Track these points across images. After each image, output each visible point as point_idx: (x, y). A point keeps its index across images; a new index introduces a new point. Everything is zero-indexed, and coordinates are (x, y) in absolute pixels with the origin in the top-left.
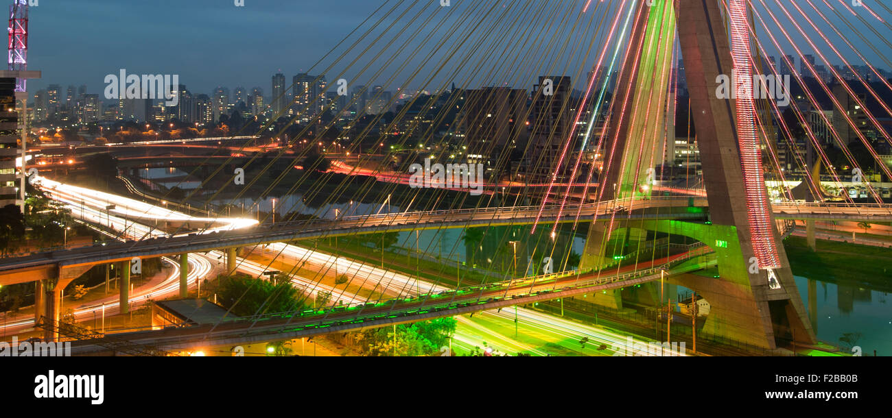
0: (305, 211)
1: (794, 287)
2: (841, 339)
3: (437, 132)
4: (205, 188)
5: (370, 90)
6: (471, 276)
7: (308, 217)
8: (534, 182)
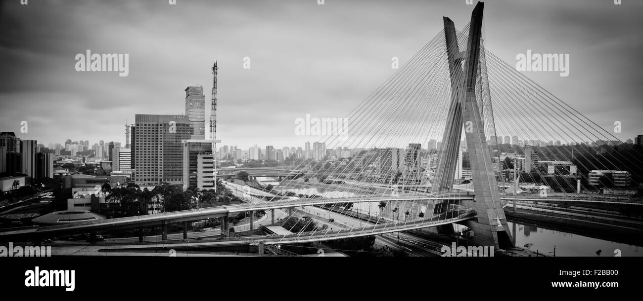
0: (318, 194)
1: (508, 226)
2: (525, 246)
3: (368, 165)
4: (281, 185)
5: (343, 148)
6: (381, 220)
7: (319, 197)
8: (406, 184)
